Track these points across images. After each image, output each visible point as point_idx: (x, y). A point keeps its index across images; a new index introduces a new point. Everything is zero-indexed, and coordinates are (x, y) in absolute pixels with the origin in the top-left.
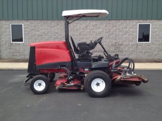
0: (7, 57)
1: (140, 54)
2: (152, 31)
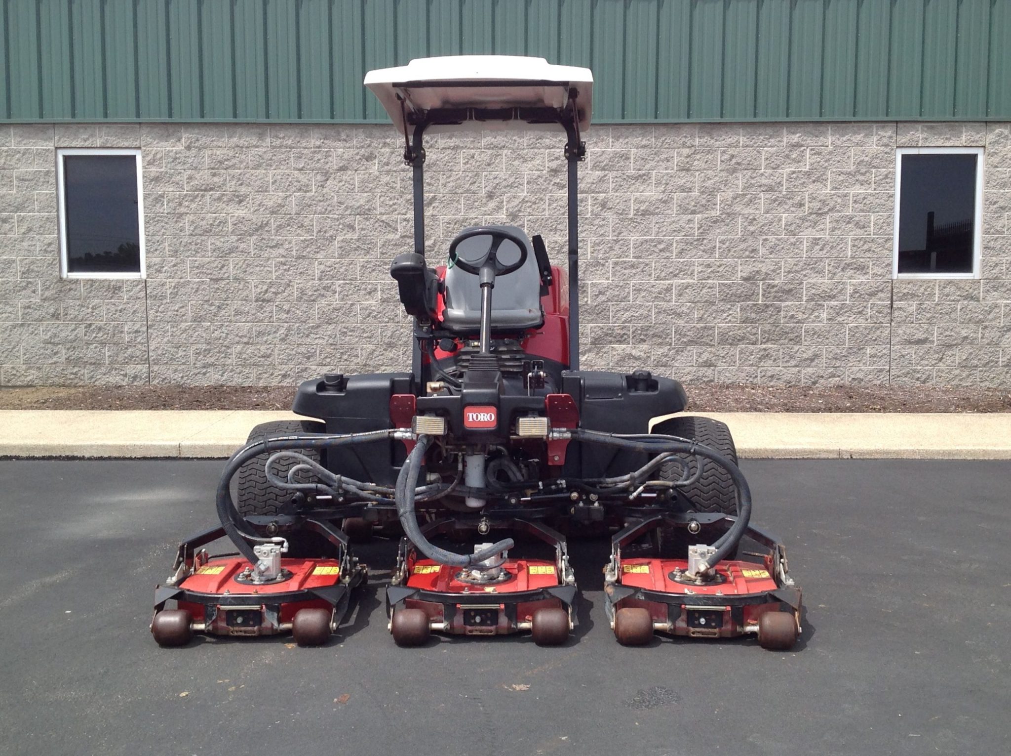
0: (32, 375)
1: (911, 351)
2: (989, 202)
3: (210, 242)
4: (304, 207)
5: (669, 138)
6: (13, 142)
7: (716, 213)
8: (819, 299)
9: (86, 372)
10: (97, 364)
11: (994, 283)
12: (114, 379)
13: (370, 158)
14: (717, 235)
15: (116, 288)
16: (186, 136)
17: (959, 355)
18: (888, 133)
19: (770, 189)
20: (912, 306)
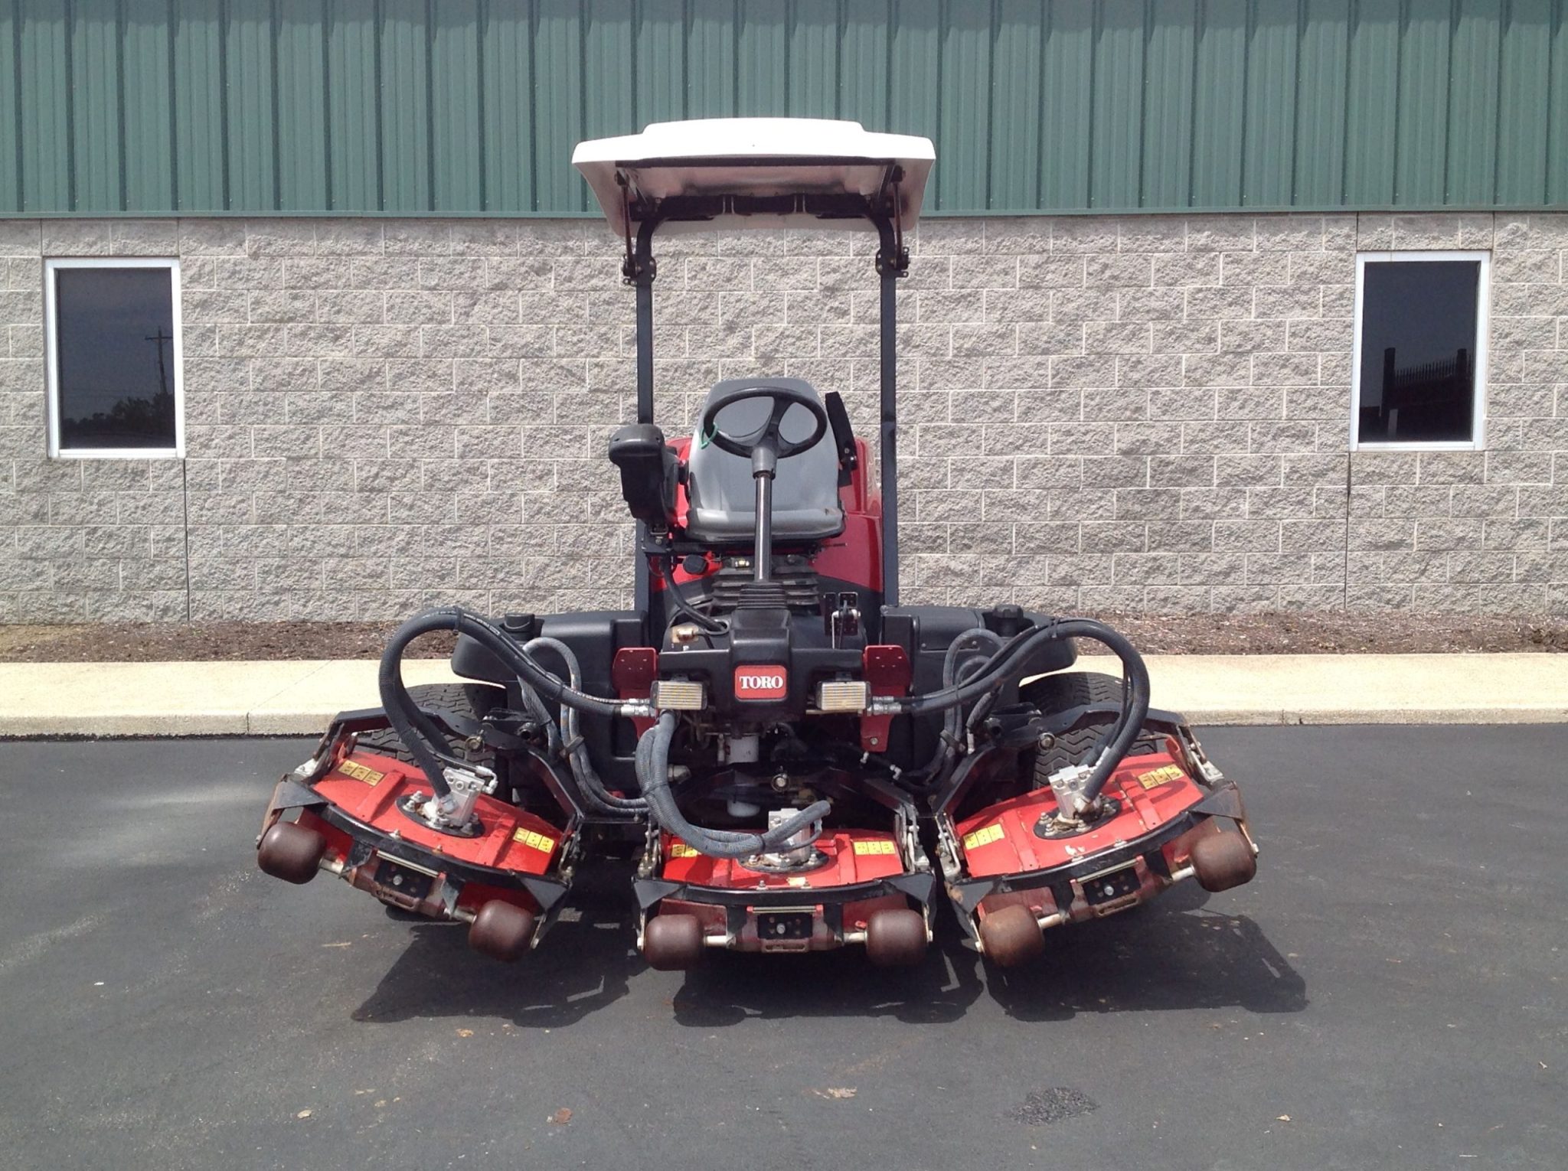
0: (3, 607)
1: (1378, 560)
2: (1495, 331)
3: (287, 402)
4: (437, 346)
5: (1010, 237)
7: (1080, 352)
8: (1237, 482)
9: (87, 602)
10: (105, 590)
11: (1505, 456)
12: (132, 613)
13: (542, 270)
14: (1082, 387)
15: (137, 473)
16: (251, 239)
17: (1451, 565)
18: (1343, 229)
19: (1164, 315)
20: (1380, 492)
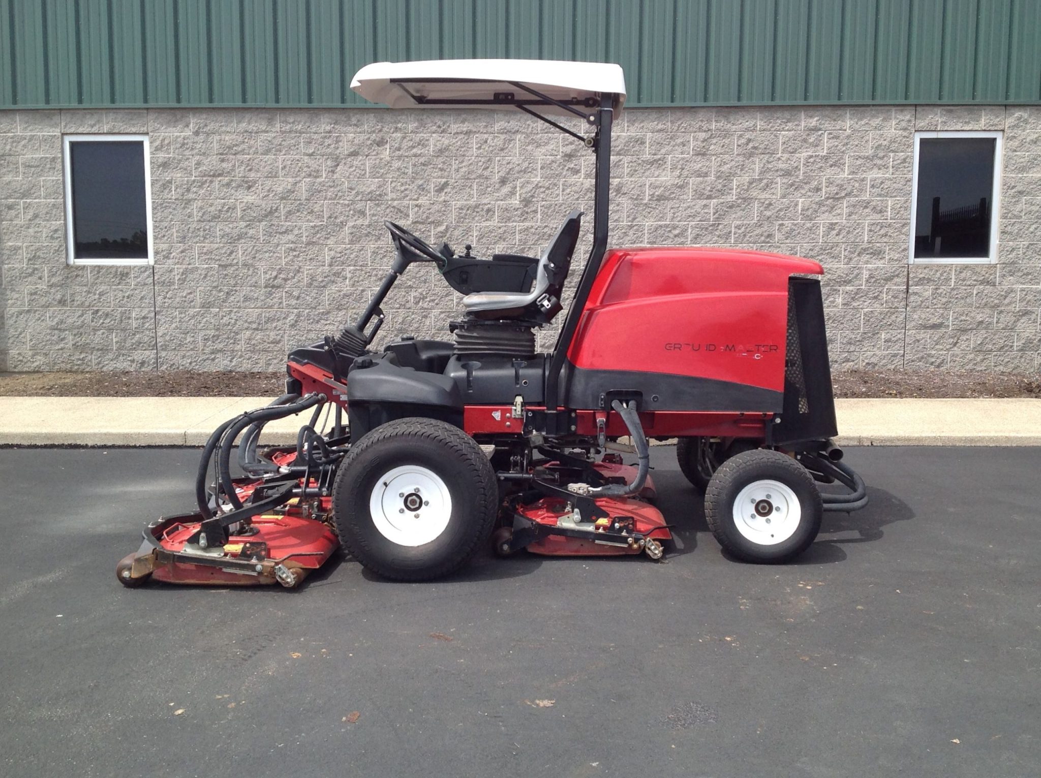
0: (39, 361)
1: (925, 336)
2: (1007, 187)
3: (219, 228)
4: (314, 192)
5: (687, 121)
6: (19, 128)
7: (732, 198)
8: (834, 284)
9: (93, 358)
10: (104, 350)
11: (1011, 268)
12: (122, 365)
13: (381, 143)
14: (733, 221)
15: (123, 275)
16: (194, 122)
17: (974, 339)
18: (907, 116)
19: (787, 173)
20: (927, 291)
